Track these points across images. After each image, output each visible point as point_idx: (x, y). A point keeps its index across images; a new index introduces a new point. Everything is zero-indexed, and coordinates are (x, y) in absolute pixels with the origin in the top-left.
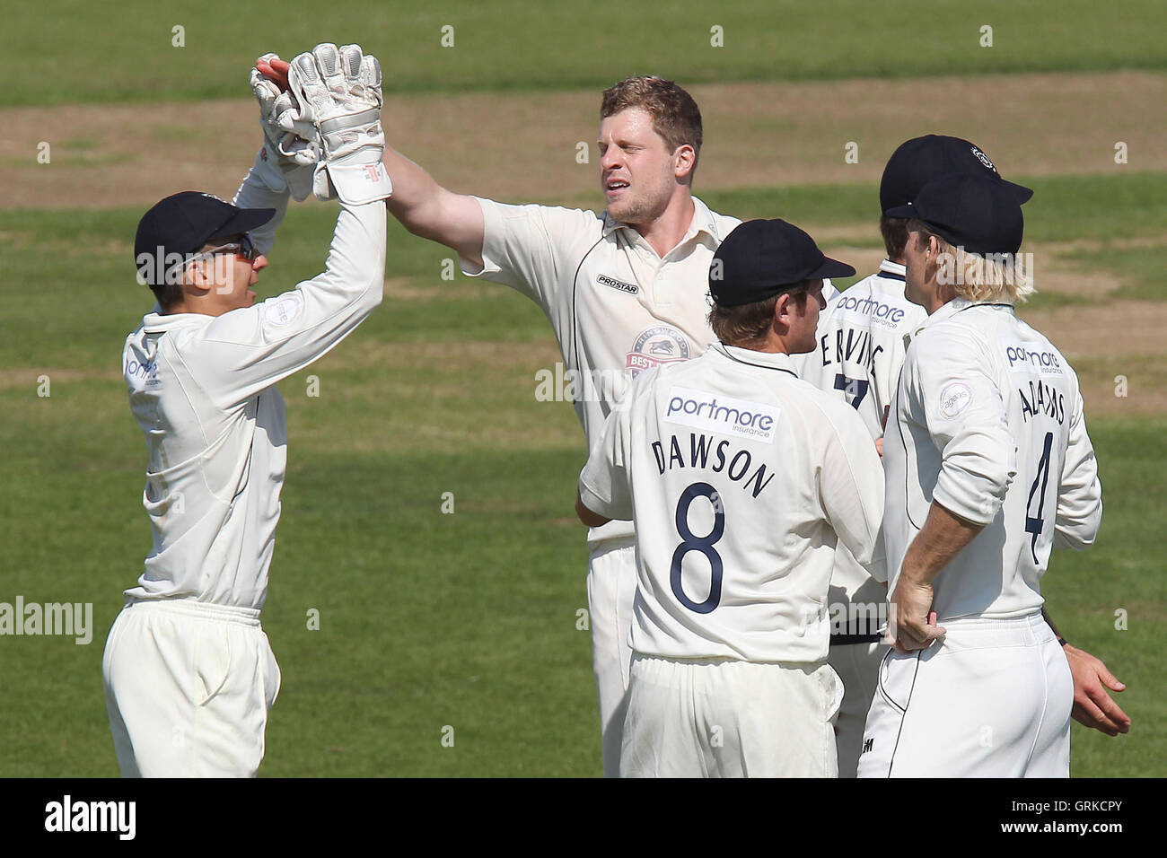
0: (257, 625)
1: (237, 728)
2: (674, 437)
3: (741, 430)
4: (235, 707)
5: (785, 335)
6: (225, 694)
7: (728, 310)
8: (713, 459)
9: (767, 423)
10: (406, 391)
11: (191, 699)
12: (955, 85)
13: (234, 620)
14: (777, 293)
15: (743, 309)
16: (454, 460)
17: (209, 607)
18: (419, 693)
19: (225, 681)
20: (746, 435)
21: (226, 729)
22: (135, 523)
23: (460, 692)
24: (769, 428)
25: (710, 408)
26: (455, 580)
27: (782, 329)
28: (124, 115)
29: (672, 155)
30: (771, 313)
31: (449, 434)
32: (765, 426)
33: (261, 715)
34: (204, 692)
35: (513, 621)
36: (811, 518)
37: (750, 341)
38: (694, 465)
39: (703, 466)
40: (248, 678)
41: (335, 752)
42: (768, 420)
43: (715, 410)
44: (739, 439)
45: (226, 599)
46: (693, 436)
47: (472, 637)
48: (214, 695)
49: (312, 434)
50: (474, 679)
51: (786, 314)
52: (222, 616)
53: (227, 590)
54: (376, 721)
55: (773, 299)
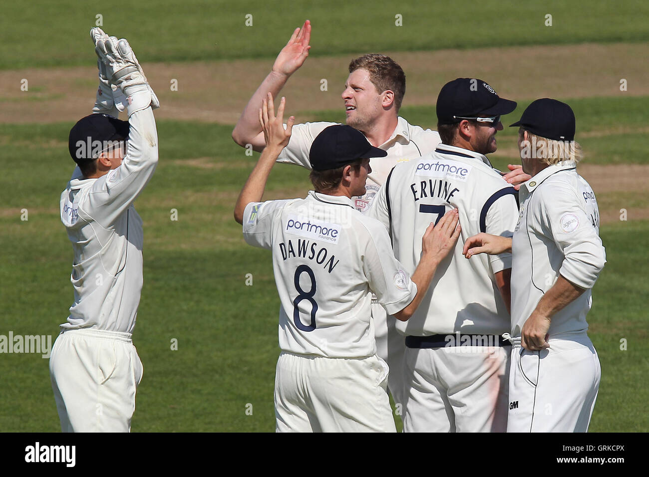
0: (130, 342)
1: (120, 396)
2: (290, 241)
3: (322, 237)
4: (119, 385)
5: (348, 187)
6: (114, 378)
7: (319, 173)
8: (309, 253)
9: (335, 233)
10: (207, 217)
11: (96, 381)
12: (495, 52)
13: (117, 339)
14: (344, 165)
15: (327, 172)
16: (234, 253)
17: (104, 332)
18: (217, 377)
19: (113, 371)
20: (325, 240)
21: (115, 396)
22: (66, 288)
23: (238, 376)
24: (336, 236)
25: (308, 225)
26: (235, 317)
27: (347, 184)
28: (57, 74)
29: (380, 94)
30: (341, 175)
31: (231, 240)
32: (334, 235)
33: (133, 389)
34: (103, 377)
35: (266, 338)
36: (361, 282)
37: (329, 190)
38: (299, 256)
39: (304, 257)
40: (126, 369)
41: (173, 408)
42: (335, 232)
43: (310, 226)
44: (322, 241)
45: (112, 328)
46: (299, 240)
47: (244, 347)
48: (108, 379)
49: (158, 241)
50: (246, 369)
51: (349, 175)
52: (112, 337)
53: (113, 323)
54: (193, 392)
55: (342, 168)
